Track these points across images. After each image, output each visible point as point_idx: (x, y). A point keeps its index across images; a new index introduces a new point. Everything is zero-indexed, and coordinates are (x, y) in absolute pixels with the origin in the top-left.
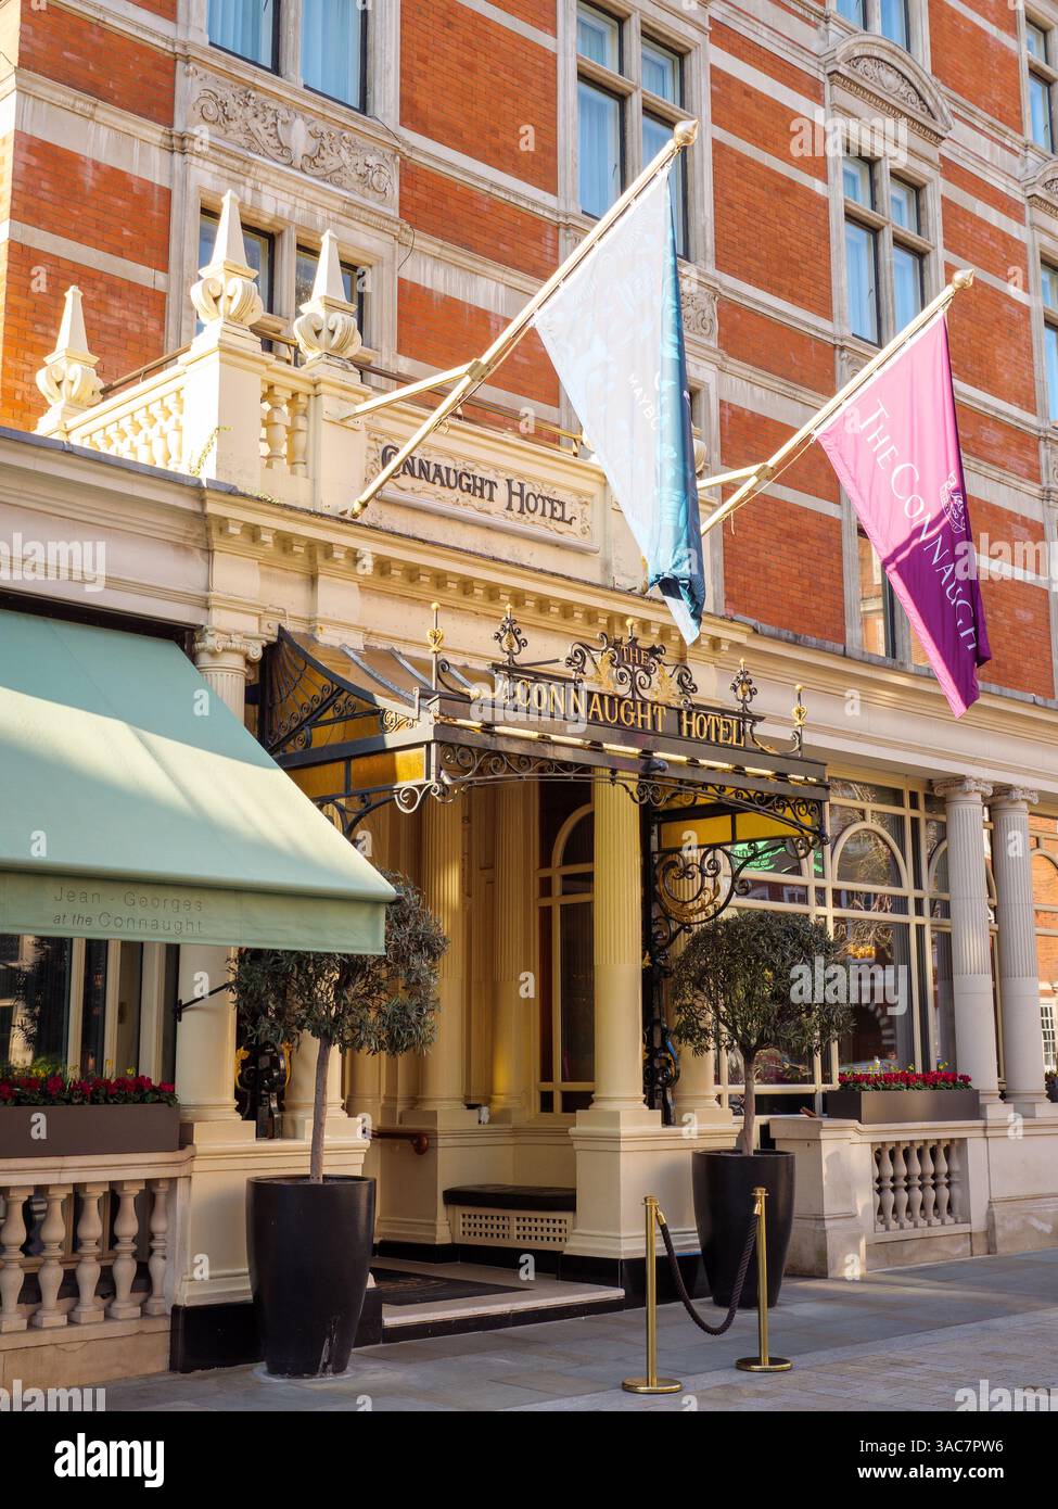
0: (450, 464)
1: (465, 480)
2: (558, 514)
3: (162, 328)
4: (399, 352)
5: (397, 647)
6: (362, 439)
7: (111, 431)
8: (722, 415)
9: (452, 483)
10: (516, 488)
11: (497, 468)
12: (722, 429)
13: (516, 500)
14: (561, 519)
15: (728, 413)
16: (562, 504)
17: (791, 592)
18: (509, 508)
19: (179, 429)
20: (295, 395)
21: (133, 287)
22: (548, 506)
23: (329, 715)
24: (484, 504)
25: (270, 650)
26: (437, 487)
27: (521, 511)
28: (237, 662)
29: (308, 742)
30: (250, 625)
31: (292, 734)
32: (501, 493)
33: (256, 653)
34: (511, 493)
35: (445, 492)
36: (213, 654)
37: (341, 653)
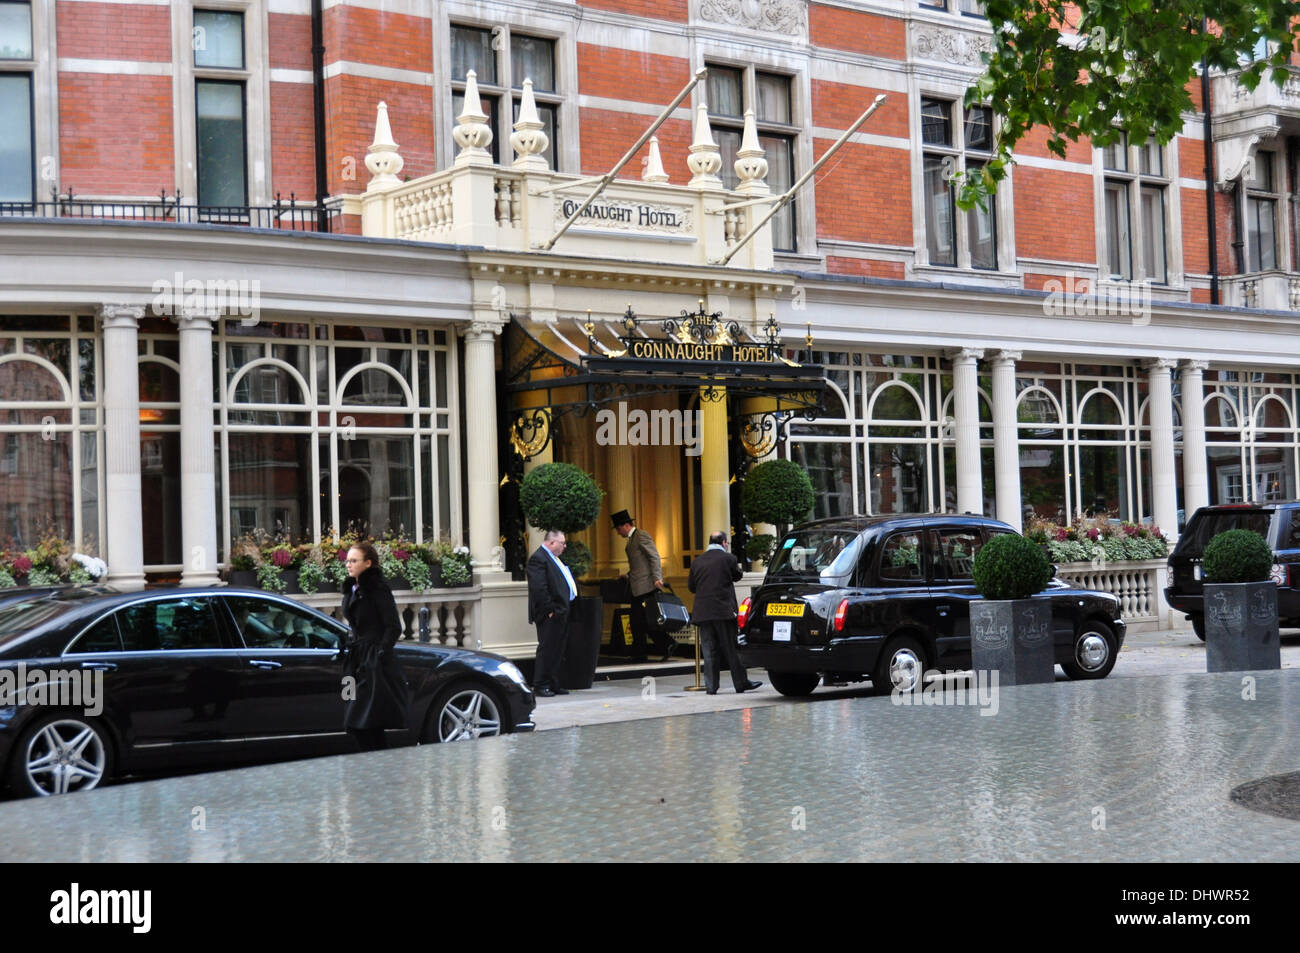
0: (604, 205)
1: (612, 212)
2: (671, 222)
3: (431, 110)
4: (580, 92)
5: (576, 316)
6: (552, 200)
7: (411, 197)
8: (813, 89)
9: (605, 215)
10: (644, 211)
11: (630, 200)
12: (813, 99)
13: (644, 218)
14: (674, 224)
15: (817, 87)
16: (673, 215)
17: (869, 210)
18: (640, 223)
19: (450, 204)
20: (512, 181)
21: (413, 87)
22: (664, 218)
23: (538, 364)
24: (626, 224)
25: (507, 327)
26: (596, 219)
27: (648, 224)
28: (489, 337)
29: (528, 377)
30: (495, 317)
31: (521, 373)
32: (635, 215)
33: (499, 331)
34: (641, 214)
35: (602, 222)
36: (477, 335)
37: (544, 327)
